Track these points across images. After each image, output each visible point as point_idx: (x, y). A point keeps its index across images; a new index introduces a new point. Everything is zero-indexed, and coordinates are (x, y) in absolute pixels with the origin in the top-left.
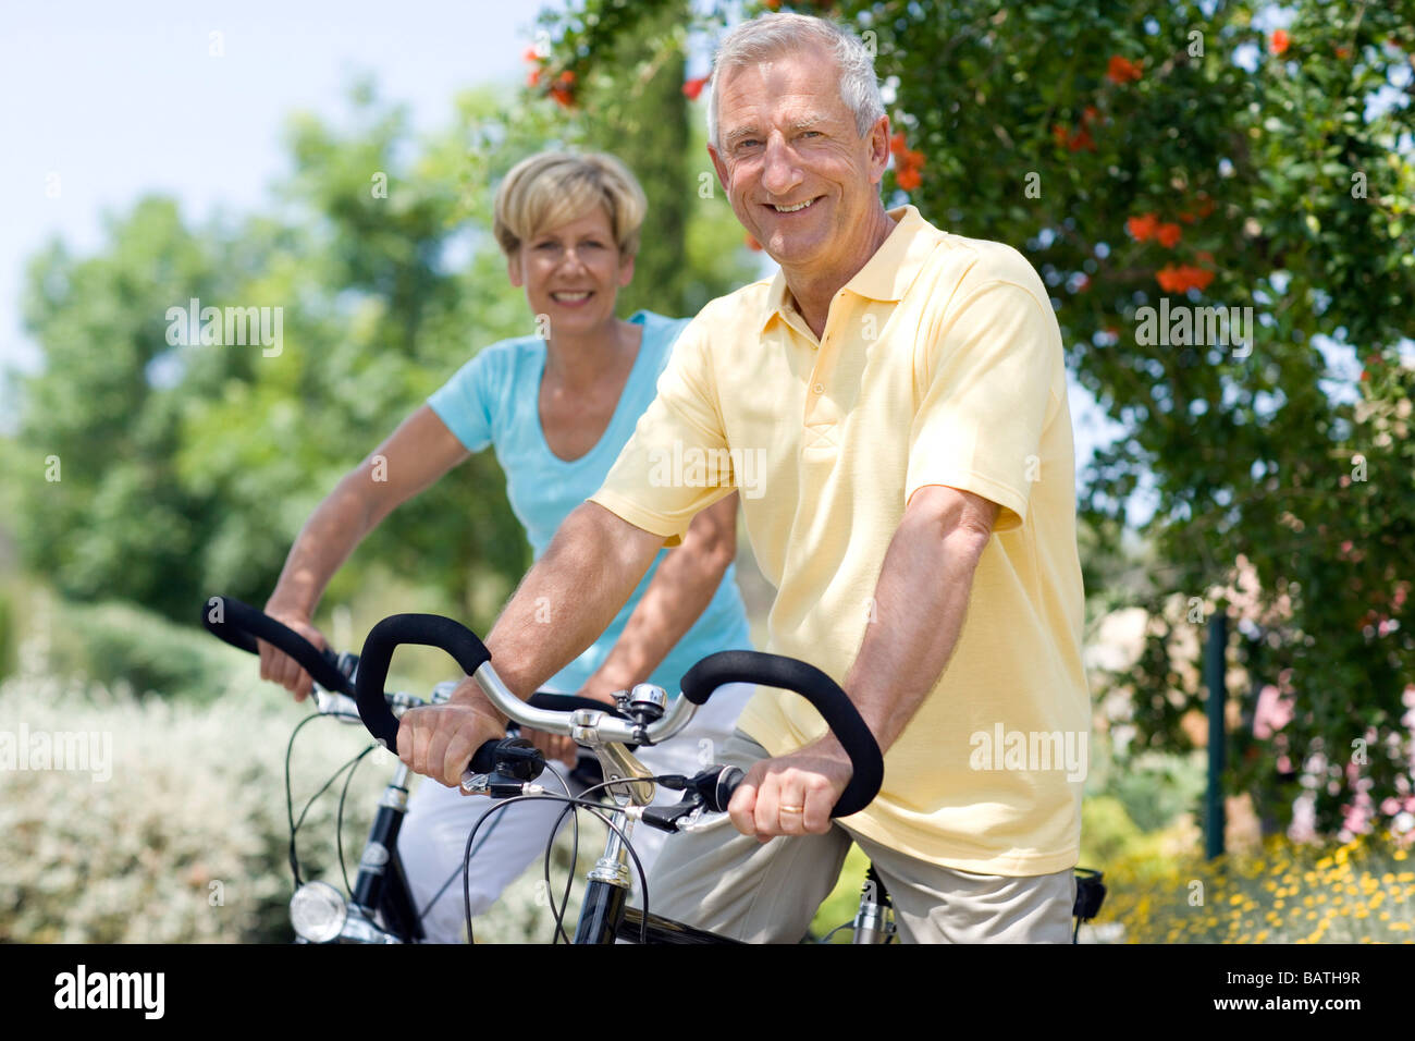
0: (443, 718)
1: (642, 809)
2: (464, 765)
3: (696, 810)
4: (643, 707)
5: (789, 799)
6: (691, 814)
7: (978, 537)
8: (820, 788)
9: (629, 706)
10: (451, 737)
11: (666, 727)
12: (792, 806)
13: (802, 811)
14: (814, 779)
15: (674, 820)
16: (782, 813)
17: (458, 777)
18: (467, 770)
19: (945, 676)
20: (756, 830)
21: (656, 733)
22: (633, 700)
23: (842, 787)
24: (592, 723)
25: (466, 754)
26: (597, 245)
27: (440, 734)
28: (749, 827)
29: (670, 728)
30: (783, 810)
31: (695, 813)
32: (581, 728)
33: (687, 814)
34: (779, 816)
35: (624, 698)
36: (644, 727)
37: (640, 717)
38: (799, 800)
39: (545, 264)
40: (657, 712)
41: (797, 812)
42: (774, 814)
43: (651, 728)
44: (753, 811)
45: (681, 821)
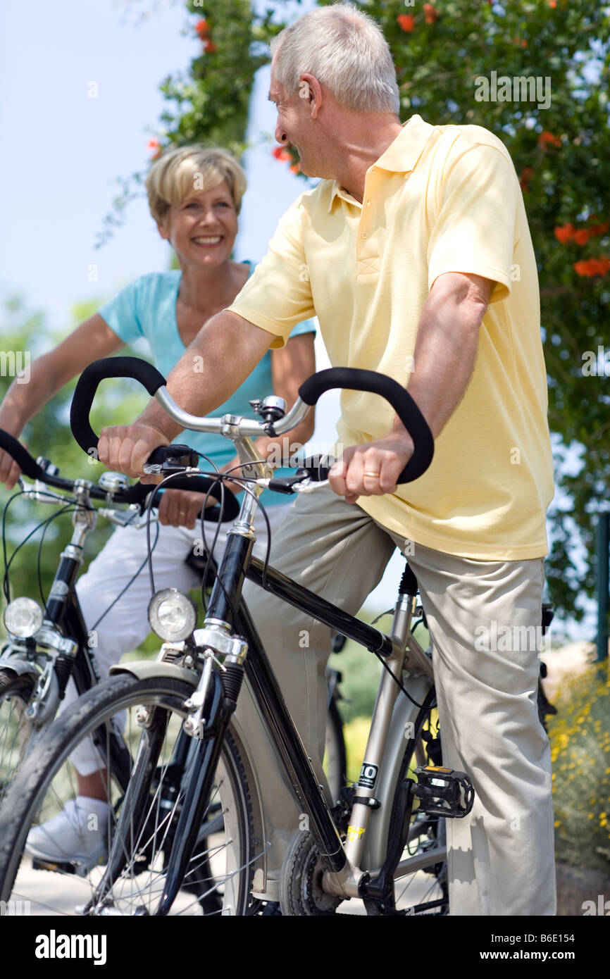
0: (130, 429)
1: (269, 480)
2: (144, 459)
3: (305, 480)
4: (271, 410)
5: (370, 468)
6: (303, 482)
7: (480, 305)
8: (392, 460)
9: (261, 410)
10: (136, 442)
11: (285, 424)
12: (372, 472)
13: (379, 477)
14: (388, 454)
15: (291, 486)
16: (365, 478)
17: (141, 467)
18: (146, 463)
19: (466, 395)
20: (348, 491)
21: (279, 428)
22: (264, 406)
23: (406, 460)
24: (236, 423)
25: (146, 453)
26: (225, 205)
27: (127, 440)
28: (342, 489)
29: (289, 424)
30: (367, 476)
31: (306, 482)
32: (228, 426)
33: (300, 481)
34: (363, 479)
35: (258, 404)
36: (272, 424)
37: (269, 417)
38: (377, 468)
39: (191, 220)
40: (281, 414)
41: (375, 477)
42: (360, 478)
43: (277, 424)
44: (345, 478)
45: (296, 486)
